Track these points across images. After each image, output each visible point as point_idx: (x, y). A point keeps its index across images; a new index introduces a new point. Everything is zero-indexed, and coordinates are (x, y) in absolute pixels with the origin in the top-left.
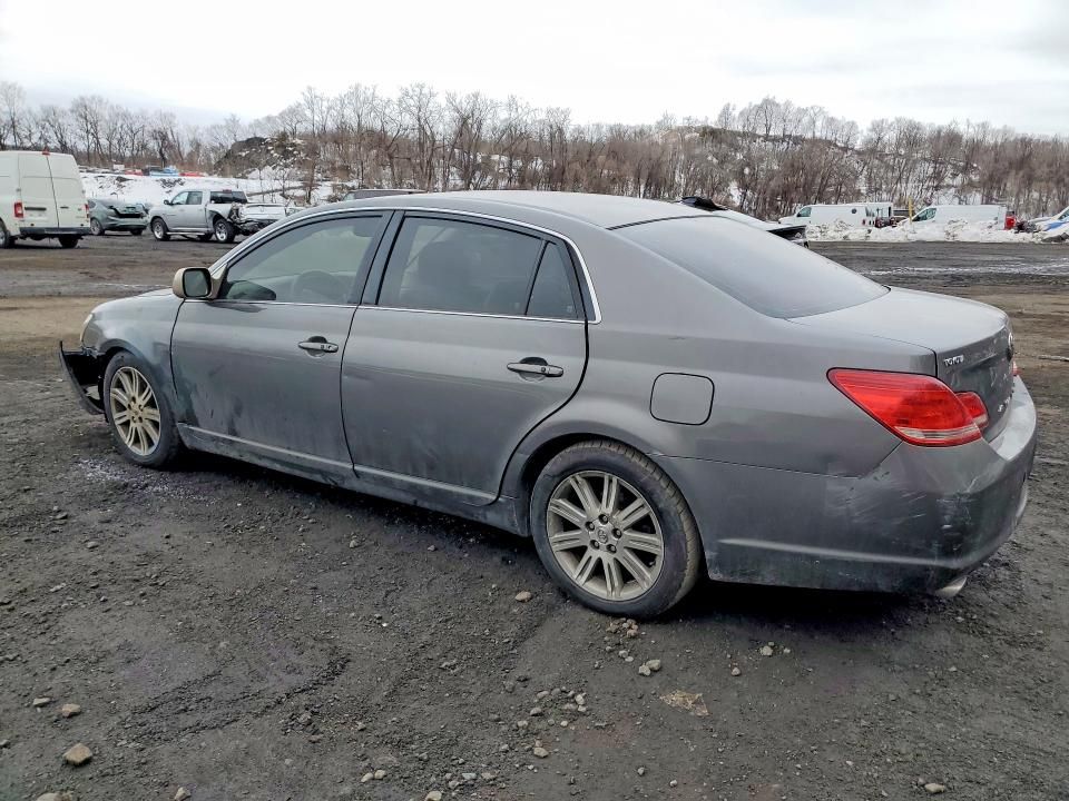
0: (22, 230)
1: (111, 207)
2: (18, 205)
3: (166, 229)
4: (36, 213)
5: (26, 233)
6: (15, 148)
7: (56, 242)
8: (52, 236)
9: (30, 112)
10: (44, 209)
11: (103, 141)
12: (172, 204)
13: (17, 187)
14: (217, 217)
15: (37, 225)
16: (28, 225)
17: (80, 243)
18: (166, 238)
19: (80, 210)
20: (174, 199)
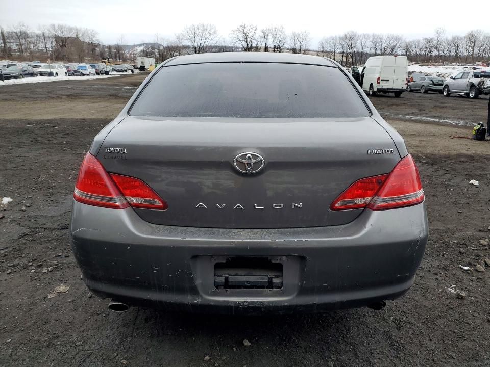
0: (378, 89)
1: (432, 80)
2: (379, 79)
3: (449, 91)
4: (385, 82)
5: (380, 90)
6: (382, 54)
7: (393, 94)
8: (391, 92)
9: (447, 39)
10: (388, 80)
11: (476, 51)
12: (454, 79)
13: (380, 71)
14: (472, 85)
15: (384, 87)
16: (380, 87)
17: (402, 95)
18: (448, 95)
19: (403, 81)
20: (457, 76)
